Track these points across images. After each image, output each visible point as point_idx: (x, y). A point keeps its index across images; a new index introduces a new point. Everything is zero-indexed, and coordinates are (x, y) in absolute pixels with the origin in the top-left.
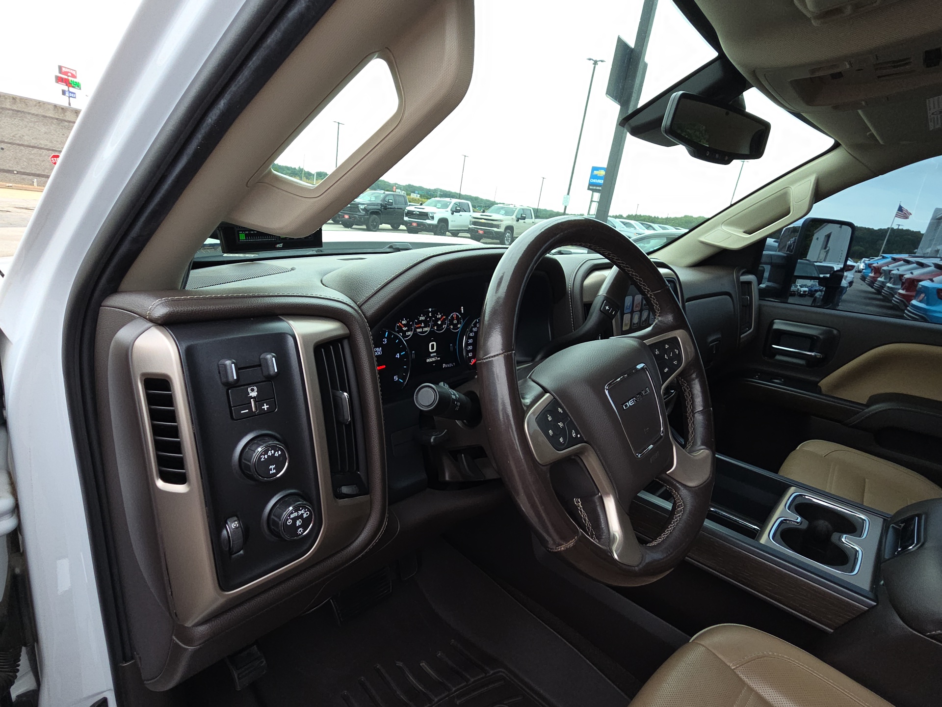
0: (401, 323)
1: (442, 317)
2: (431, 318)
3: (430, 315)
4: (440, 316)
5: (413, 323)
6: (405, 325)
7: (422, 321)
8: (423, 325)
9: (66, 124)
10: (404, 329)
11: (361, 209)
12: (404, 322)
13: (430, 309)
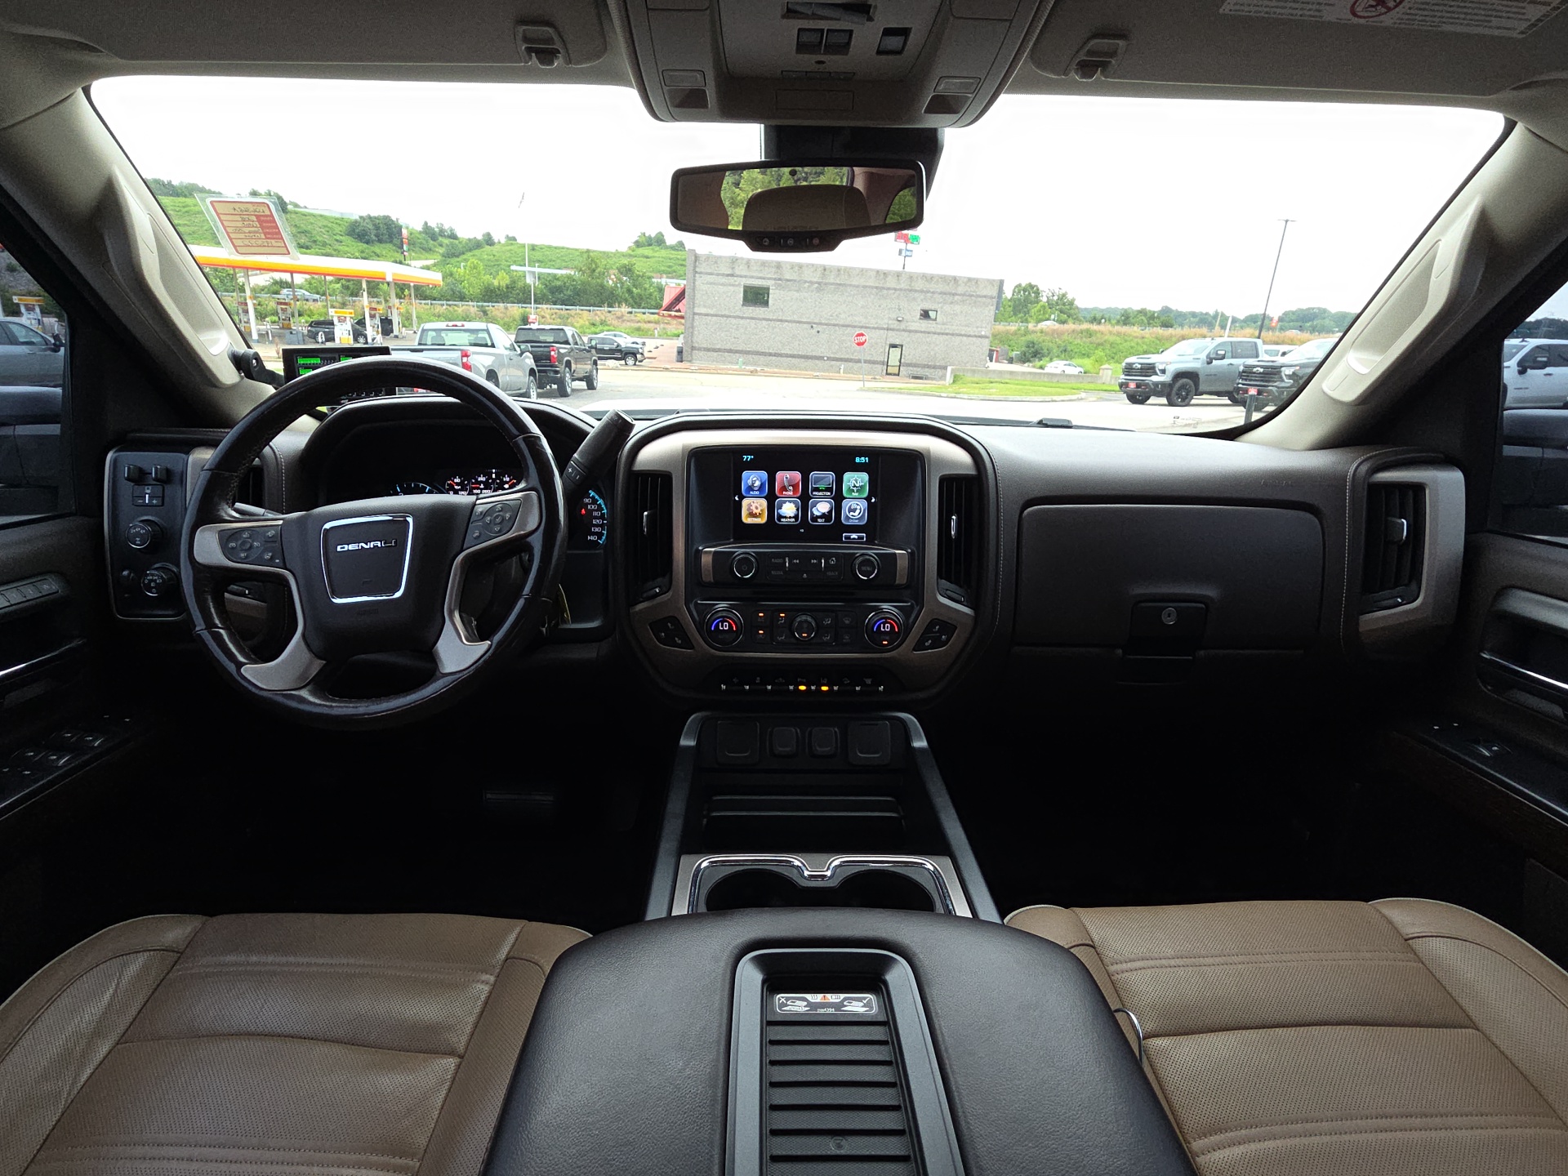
0: (453, 481)
1: (511, 480)
2: (494, 480)
3: (494, 476)
4: (508, 479)
5: (469, 483)
6: (457, 484)
7: (482, 482)
8: (482, 486)
9: (885, 292)
10: (456, 487)
11: (1286, 375)
12: (456, 480)
13: (494, 471)
